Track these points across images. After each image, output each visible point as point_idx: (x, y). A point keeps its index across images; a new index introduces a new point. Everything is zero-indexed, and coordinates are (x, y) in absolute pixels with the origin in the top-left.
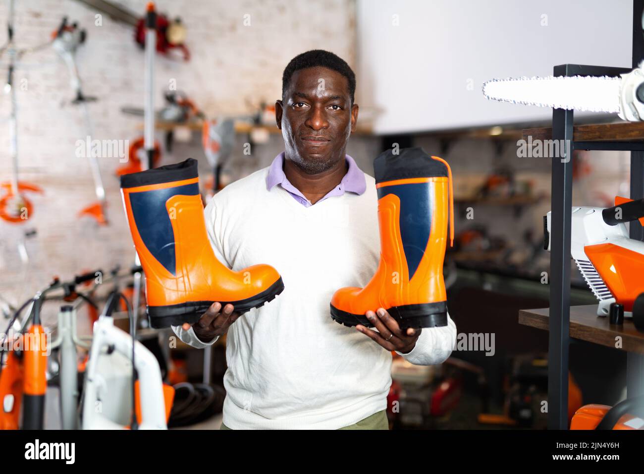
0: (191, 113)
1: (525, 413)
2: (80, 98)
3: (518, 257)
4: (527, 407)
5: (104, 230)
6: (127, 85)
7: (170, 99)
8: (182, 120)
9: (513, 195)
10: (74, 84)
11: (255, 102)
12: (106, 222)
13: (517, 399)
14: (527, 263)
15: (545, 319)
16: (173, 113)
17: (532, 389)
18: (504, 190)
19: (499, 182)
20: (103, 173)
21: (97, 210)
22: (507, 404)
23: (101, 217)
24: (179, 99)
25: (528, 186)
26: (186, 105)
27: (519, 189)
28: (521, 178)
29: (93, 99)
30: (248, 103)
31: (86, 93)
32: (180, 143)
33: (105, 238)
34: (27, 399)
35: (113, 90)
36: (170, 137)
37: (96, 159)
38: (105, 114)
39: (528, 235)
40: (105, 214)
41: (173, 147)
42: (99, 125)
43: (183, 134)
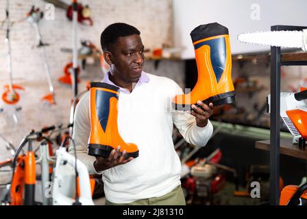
0: (94, 50)
2: (41, 44)
3: (251, 117)
5: (54, 107)
6: (63, 37)
7: (84, 44)
8: (90, 54)
9: (248, 87)
10: (38, 38)
12: (55, 103)
14: (255, 119)
15: (268, 145)
16: (86, 50)
18: (244, 85)
19: (242, 81)
21: (50, 97)
23: (52, 101)
24: (88, 44)
25: (255, 83)
26: (92, 47)
27: (251, 84)
28: (252, 79)
29: (47, 45)
31: (44, 42)
32: (89, 65)
33: (54, 111)
34: (27, 186)
35: (57, 40)
36: (84, 62)
37: (50, 73)
38: (53, 52)
39: (256, 106)
40: (53, 99)
41: (86, 67)
42: (50, 57)
43: (90, 60)
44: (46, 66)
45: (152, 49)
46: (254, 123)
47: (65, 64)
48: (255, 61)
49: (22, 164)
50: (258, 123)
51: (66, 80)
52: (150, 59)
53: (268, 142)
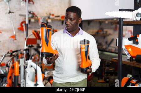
0: (34, 16)
1: (108, 80)
2: (10, 12)
3: (104, 47)
4: (108, 78)
5: (15, 41)
6: (20, 9)
7: (30, 13)
8: (32, 17)
10: (9, 9)
11: (48, 13)
12: (16, 39)
13: (106, 77)
14: (106, 48)
16: (31, 15)
17: (109, 75)
18: (102, 33)
19: (101, 31)
20: (15, 29)
21: (14, 37)
22: (104, 78)
23: (15, 39)
24: (32, 12)
25: (106, 32)
26: (33, 14)
27: (105, 32)
28: (105, 30)
29: (13, 13)
30: (47, 14)
31: (11, 11)
32: (32, 22)
33: (15, 43)
34: (15, 76)
35: (17, 10)
36: (29, 21)
37: (14, 26)
38: (15, 16)
39: (106, 42)
40: (15, 37)
41: (30, 23)
42: (14, 18)
43: (32, 20)
44: (12, 22)
45: (61, 16)
46: (106, 50)
47: (21, 22)
48: (107, 22)
49: (13, 67)
50: (108, 50)
51: (21, 29)
52: (60, 20)
53: (117, 58)
